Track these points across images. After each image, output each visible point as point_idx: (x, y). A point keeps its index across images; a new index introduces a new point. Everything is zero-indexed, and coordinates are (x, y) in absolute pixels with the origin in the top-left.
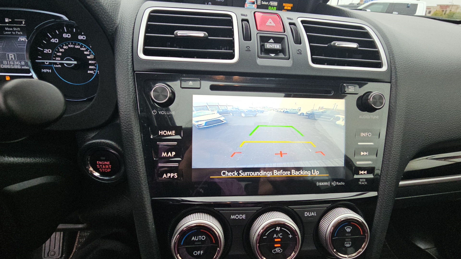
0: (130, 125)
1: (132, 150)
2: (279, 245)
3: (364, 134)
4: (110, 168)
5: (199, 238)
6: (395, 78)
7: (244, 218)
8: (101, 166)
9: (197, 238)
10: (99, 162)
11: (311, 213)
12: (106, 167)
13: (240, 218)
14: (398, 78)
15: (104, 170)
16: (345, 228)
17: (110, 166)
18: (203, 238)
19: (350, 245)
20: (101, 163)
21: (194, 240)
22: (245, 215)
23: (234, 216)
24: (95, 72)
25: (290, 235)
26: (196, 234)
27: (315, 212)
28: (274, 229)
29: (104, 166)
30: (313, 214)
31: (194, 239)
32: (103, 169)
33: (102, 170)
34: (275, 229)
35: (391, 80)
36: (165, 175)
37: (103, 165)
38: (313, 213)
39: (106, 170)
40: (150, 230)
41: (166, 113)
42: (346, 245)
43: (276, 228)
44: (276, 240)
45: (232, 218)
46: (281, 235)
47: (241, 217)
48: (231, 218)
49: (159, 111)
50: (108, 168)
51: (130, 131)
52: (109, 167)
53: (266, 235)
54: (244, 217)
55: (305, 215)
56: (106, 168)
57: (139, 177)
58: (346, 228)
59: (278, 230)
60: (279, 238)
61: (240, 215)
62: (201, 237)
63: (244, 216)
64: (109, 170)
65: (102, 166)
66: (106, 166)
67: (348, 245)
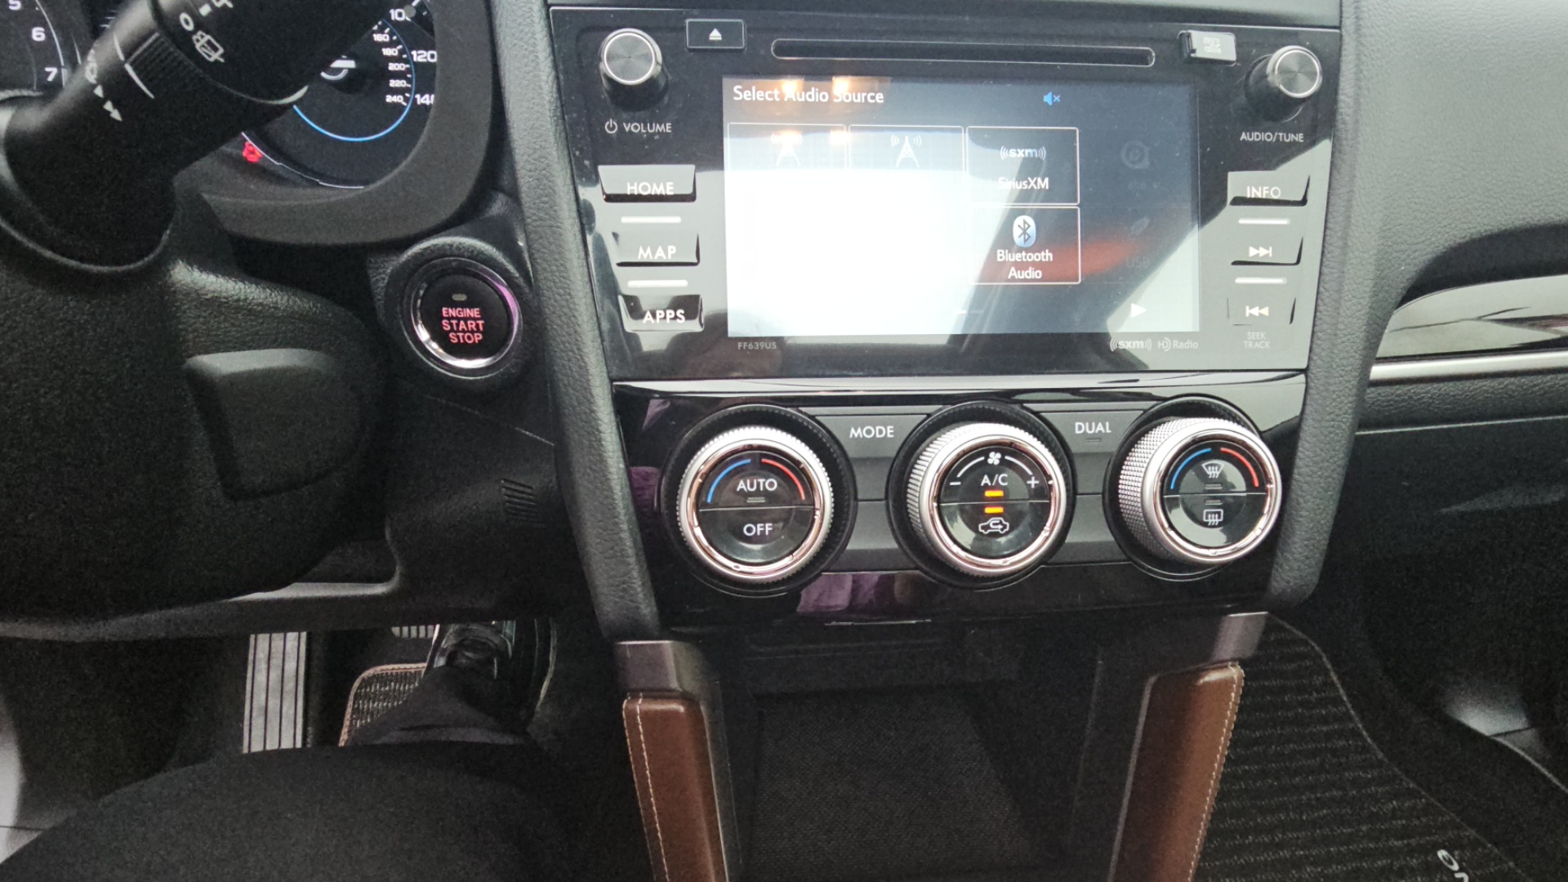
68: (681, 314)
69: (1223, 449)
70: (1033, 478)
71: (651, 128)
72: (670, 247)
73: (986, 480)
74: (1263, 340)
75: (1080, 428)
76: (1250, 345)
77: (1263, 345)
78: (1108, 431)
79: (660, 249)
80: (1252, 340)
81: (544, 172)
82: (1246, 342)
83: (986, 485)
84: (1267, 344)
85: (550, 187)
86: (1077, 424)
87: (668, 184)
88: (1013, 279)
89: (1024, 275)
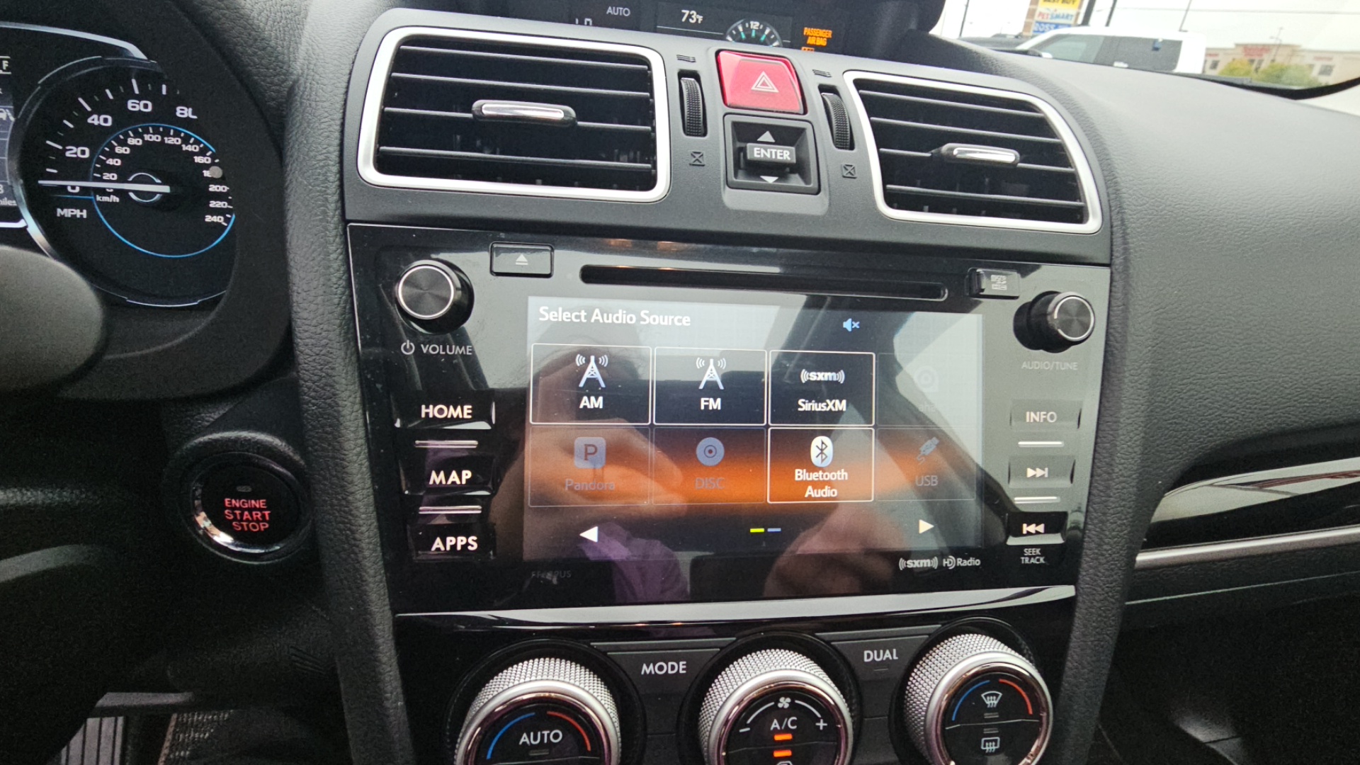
0: (328, 389)
1: (337, 464)
2: (788, 753)
3: (1036, 414)
4: (267, 518)
5: (542, 736)
6: (1123, 254)
7: (681, 672)
8: (238, 512)
9: (535, 739)
10: (230, 501)
11: (881, 652)
12: (255, 516)
13: (670, 672)
14: (1130, 254)
15: (248, 525)
16: (983, 695)
17: (267, 513)
18: (554, 736)
19: (996, 745)
20: (238, 505)
21: (528, 743)
22: (685, 663)
23: (651, 666)
24: (227, 220)
25: (819, 722)
26: (533, 726)
27: (894, 651)
28: (772, 703)
29: (246, 513)
30: (890, 656)
31: (527, 740)
32: (245, 523)
33: (242, 526)
34: (776, 705)
35: (1111, 259)
36: (438, 543)
37: (242, 510)
38: (888, 652)
39: (254, 527)
40: (388, 716)
41: (444, 349)
42: (985, 746)
43: (778, 701)
44: (778, 738)
45: (645, 672)
46: (793, 723)
47: (673, 667)
48: (643, 673)
49: (422, 346)
50: (260, 519)
51: (329, 405)
52: (263, 516)
53: (749, 721)
54: (683, 669)
55: (866, 660)
56: (253, 521)
57: (356, 550)
58: (986, 696)
59: (783, 708)
60: (787, 730)
61: (670, 664)
62: (549, 735)
63: (681, 667)
64: (264, 525)
65: (242, 515)
66: (254, 513)
67: (991, 748)
68: (473, 540)
69: (1001, 680)
70: (822, 721)
71: (451, 350)
72: (464, 472)
73: (775, 724)
74: (1038, 555)
75: (869, 656)
76: (1027, 561)
77: (1038, 560)
78: (895, 658)
79: (454, 474)
80: (1028, 556)
81: (329, 401)
82: (1023, 558)
83: (775, 729)
84: (1042, 560)
85: (335, 417)
86: (866, 652)
87: (466, 407)
88: (810, 498)
89: (820, 493)
